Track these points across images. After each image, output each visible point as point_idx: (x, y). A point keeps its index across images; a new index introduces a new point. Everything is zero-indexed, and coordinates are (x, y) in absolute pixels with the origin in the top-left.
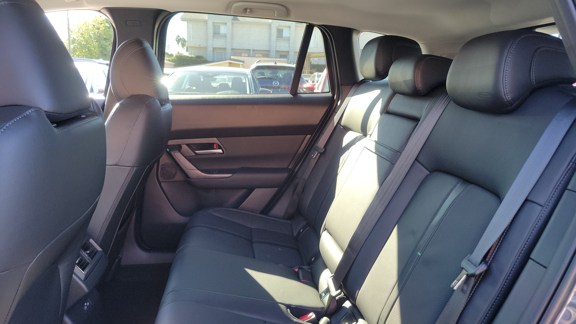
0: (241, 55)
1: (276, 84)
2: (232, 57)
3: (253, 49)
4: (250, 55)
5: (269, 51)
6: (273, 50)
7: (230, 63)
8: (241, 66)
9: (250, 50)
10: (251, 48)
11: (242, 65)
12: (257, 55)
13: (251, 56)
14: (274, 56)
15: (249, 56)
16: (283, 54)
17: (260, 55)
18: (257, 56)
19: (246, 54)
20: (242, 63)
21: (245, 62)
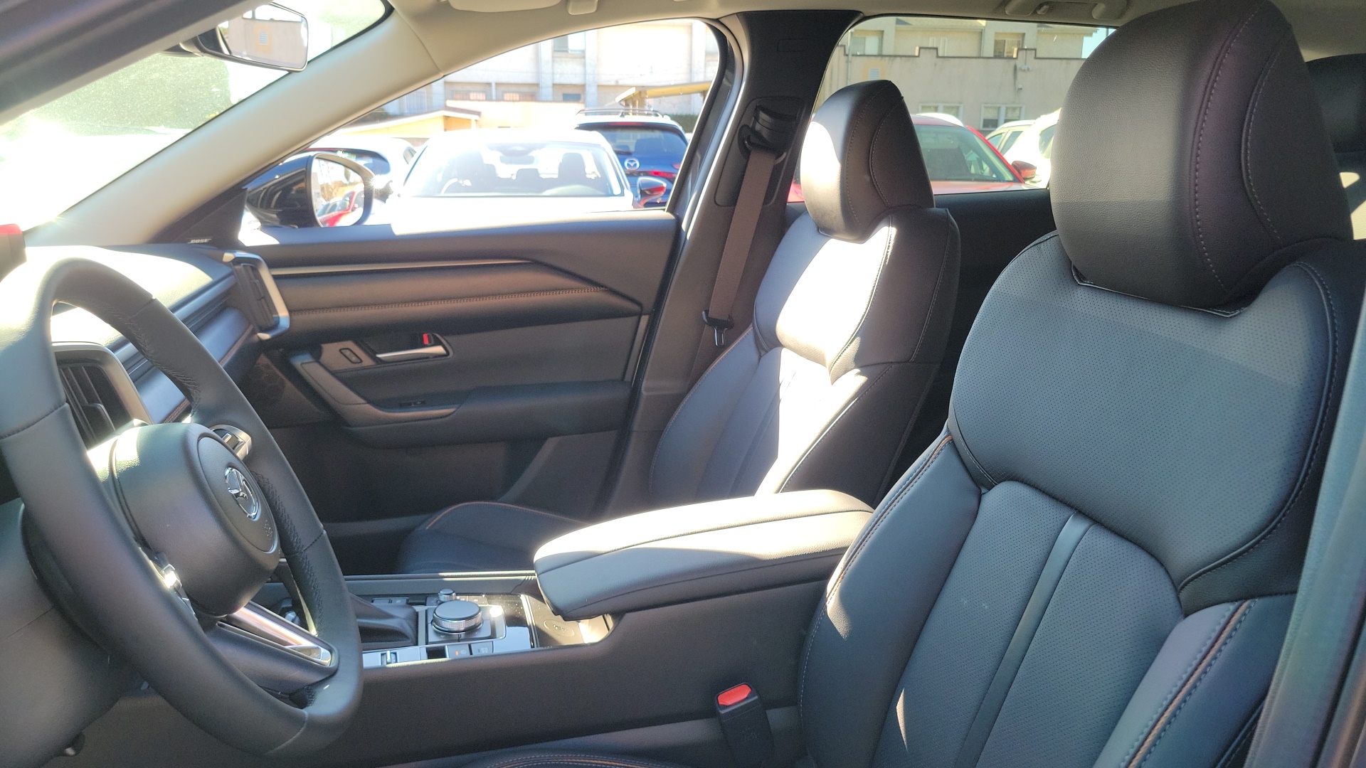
0: (469, 96)
1: (632, 164)
2: (450, 103)
3: (498, 82)
4: (491, 96)
5: (537, 85)
6: (547, 82)
7: (446, 118)
8: (473, 123)
9: (489, 84)
10: (493, 80)
11: (476, 121)
12: (507, 96)
13: (494, 98)
14: (550, 98)
15: (489, 99)
16: (570, 91)
17: (514, 95)
18: (508, 99)
19: (481, 94)
20: (476, 117)
21: (482, 114)
